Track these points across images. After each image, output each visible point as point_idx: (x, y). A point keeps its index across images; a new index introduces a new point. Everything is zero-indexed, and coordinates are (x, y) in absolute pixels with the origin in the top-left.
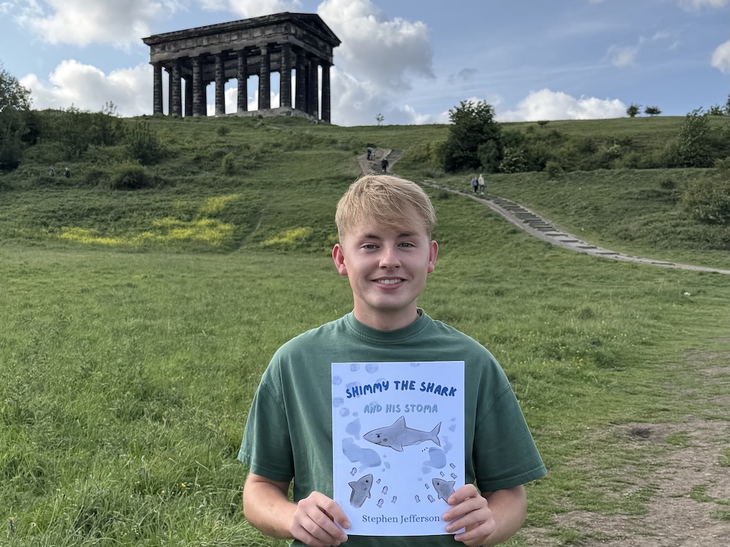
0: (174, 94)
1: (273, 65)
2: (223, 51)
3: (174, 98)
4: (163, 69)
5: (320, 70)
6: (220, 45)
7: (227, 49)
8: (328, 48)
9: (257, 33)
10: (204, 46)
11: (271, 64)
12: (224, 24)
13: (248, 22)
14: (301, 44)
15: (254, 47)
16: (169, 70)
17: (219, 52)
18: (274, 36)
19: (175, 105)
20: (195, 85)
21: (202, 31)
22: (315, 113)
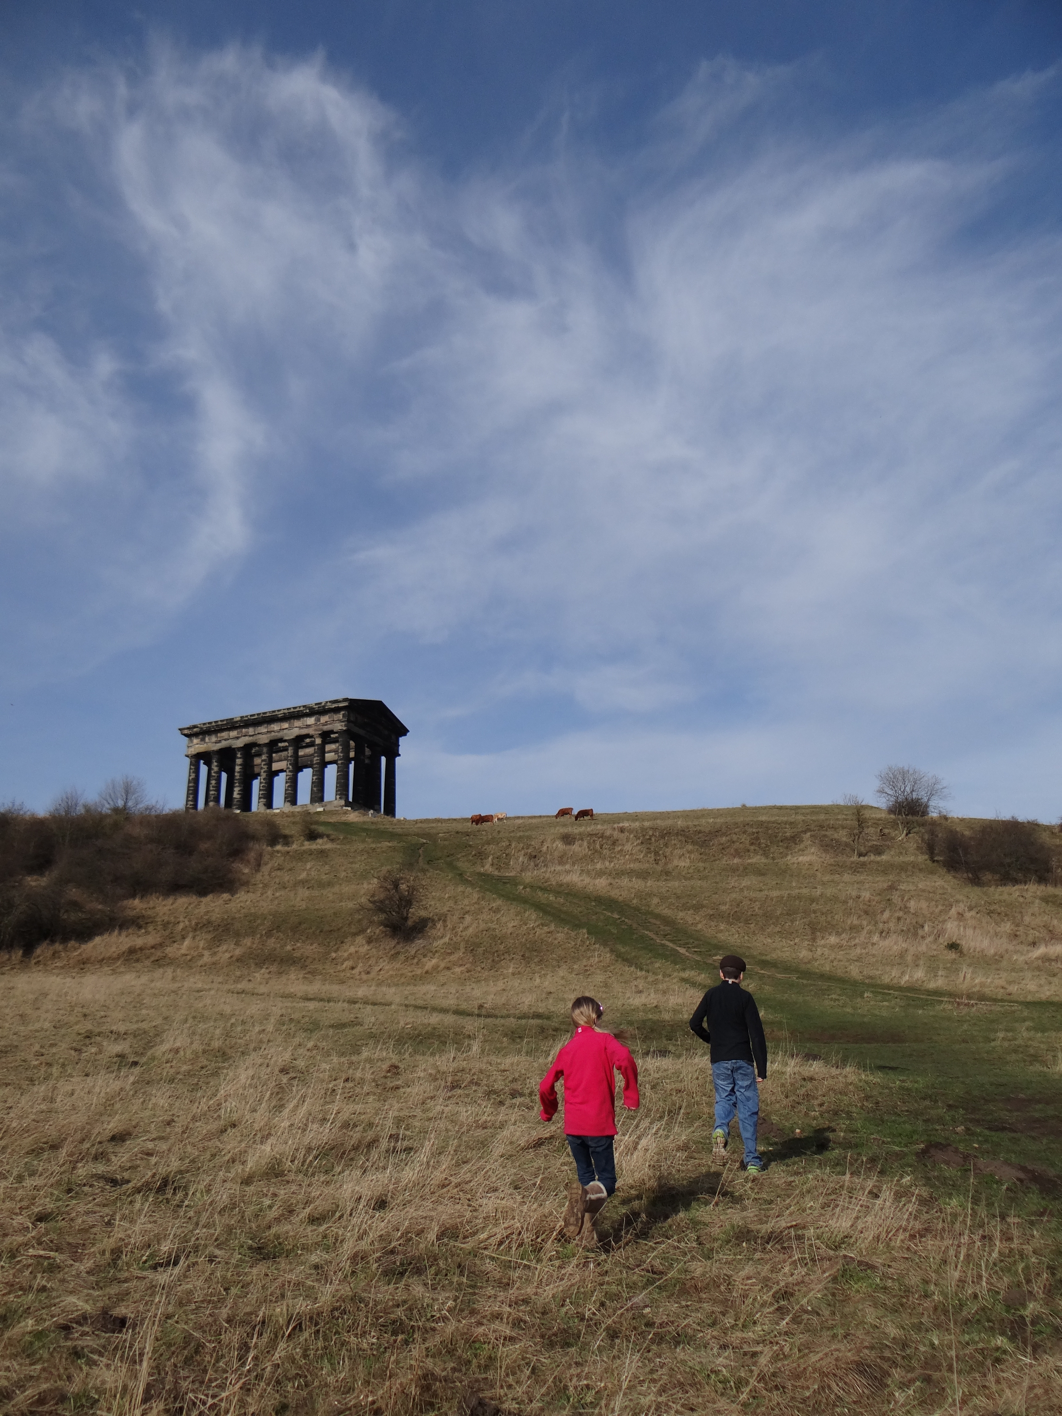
0: (211, 788)
1: (329, 756)
2: (271, 741)
3: (212, 793)
4: (202, 762)
5: (383, 759)
6: (269, 735)
7: (276, 738)
8: (393, 737)
9: (311, 721)
10: (250, 736)
11: (326, 755)
12: (274, 712)
13: (302, 709)
14: (361, 732)
15: (308, 736)
16: (208, 764)
17: (267, 741)
18: (330, 724)
19: (211, 801)
20: (238, 778)
21: (249, 719)
22: (376, 807)
